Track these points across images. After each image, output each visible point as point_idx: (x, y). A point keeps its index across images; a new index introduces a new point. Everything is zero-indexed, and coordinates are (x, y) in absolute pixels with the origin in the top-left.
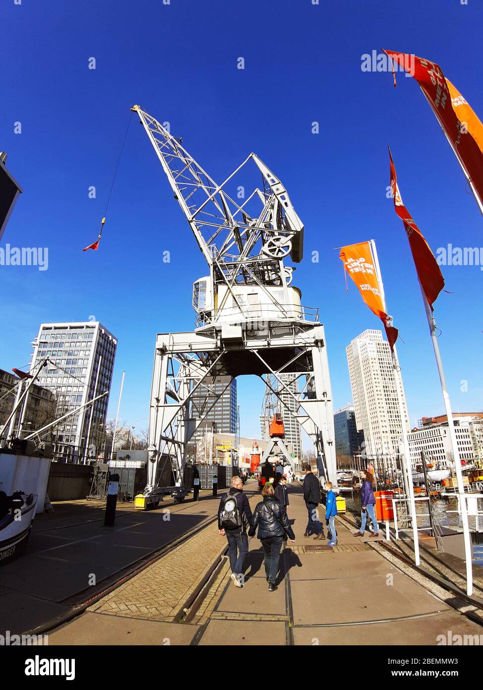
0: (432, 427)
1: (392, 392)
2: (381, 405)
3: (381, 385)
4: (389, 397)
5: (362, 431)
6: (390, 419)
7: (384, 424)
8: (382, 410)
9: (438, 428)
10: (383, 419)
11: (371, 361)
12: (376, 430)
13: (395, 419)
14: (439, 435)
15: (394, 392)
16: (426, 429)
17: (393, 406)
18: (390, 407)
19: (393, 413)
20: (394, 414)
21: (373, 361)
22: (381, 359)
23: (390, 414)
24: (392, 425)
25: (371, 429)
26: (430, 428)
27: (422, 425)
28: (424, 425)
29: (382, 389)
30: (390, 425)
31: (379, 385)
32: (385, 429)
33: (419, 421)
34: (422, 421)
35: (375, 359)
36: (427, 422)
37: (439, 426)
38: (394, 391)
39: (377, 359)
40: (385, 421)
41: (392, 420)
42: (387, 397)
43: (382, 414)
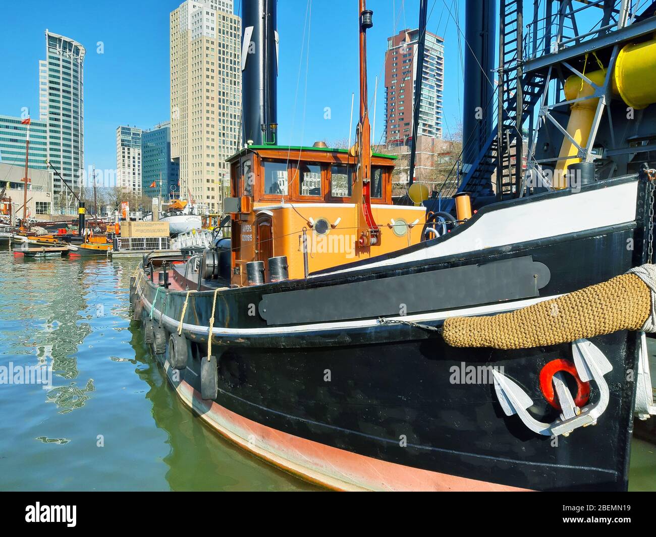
1: (231, 104)
2: (210, 122)
3: (216, 89)
4: (225, 112)
5: (178, 159)
6: (222, 145)
7: (211, 152)
8: (210, 129)
10: (210, 143)
11: (205, 45)
12: (197, 160)
13: (230, 146)
15: (235, 105)
17: (230, 126)
18: (224, 127)
19: (228, 137)
20: (229, 139)
21: (209, 45)
22: (224, 44)
23: (222, 138)
24: (224, 155)
25: (190, 157)
29: (217, 97)
30: (220, 155)
31: (213, 88)
32: (210, 160)
35: (213, 43)
38: (235, 102)
39: (216, 44)
40: (213, 147)
41: (224, 147)
42: (222, 111)
43: (210, 136)
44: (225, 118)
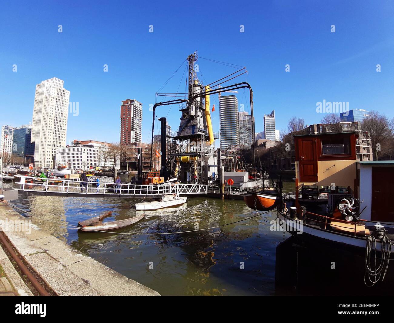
0: (78, 146)
1: (59, 121)
2: (50, 128)
3: (54, 115)
4: (57, 124)
5: (34, 143)
6: (54, 137)
7: (49, 140)
8: (50, 131)
9: (81, 147)
11: (51, 99)
12: (43, 143)
13: (57, 138)
14: (81, 151)
15: (61, 122)
16: (74, 147)
17: (58, 130)
18: (56, 130)
19: (57, 134)
20: (58, 135)
21: (52, 99)
22: (58, 99)
23: (55, 135)
24: (55, 142)
25: (40, 142)
26: (77, 147)
27: (73, 144)
28: (74, 144)
29: (53, 118)
30: (53, 141)
31: (52, 115)
32: (49, 143)
33: (72, 142)
34: (73, 142)
35: (54, 98)
36: (77, 143)
37: (82, 146)
38: (61, 121)
39: (55, 98)
40: (50, 138)
41: (55, 138)
42: (55, 124)
43: (50, 134)
44: (56, 127)
